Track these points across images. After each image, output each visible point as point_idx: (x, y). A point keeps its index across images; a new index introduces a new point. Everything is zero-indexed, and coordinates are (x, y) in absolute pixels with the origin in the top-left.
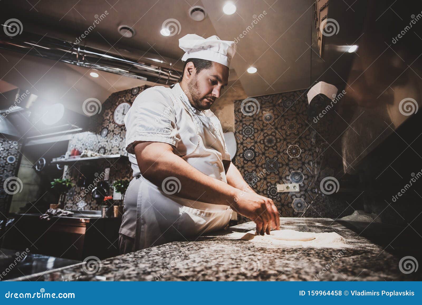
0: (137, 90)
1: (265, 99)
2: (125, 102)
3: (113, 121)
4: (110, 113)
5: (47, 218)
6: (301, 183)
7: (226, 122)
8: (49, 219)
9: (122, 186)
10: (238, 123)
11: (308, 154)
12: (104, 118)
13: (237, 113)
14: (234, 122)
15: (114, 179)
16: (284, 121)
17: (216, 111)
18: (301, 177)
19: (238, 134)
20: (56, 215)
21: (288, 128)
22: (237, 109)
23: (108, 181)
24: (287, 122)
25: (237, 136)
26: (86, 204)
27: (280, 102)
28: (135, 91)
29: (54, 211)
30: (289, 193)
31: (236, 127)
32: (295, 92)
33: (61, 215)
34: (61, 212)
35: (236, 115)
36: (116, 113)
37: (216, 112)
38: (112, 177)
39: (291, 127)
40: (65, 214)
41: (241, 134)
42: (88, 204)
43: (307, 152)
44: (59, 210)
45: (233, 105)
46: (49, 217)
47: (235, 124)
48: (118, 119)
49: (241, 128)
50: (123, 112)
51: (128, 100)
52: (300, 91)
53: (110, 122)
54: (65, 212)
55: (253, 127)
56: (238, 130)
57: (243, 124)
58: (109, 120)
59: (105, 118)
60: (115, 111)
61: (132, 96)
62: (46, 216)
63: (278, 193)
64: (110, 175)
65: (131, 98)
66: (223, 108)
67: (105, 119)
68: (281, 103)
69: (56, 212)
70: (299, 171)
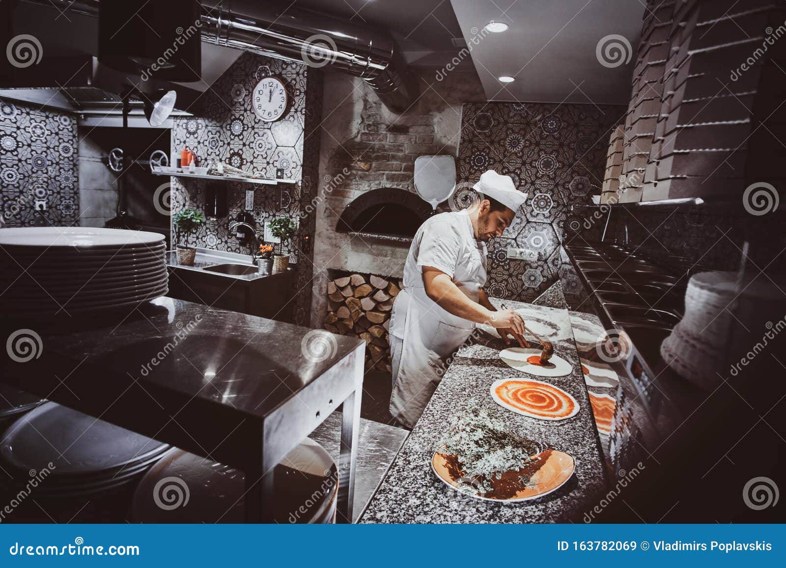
1: (515, 110)
2: (272, 77)
3: (252, 107)
4: (244, 93)
7: (445, 136)
10: (466, 144)
11: (561, 211)
12: (232, 100)
15: (263, 210)
16: (538, 153)
17: (431, 113)
19: (462, 163)
21: (542, 166)
22: (466, 118)
23: (253, 211)
24: (543, 155)
25: (461, 165)
26: (219, 241)
27: (538, 118)
30: (522, 260)
31: (462, 149)
35: (464, 128)
36: (256, 94)
37: (432, 115)
38: (258, 207)
39: (547, 165)
41: (467, 163)
42: (222, 242)
43: (560, 208)
45: (462, 108)
47: (461, 144)
48: (260, 106)
49: (469, 154)
50: (269, 95)
51: (277, 72)
52: (573, 105)
53: (245, 110)
55: (488, 154)
56: (463, 156)
57: (473, 147)
58: (243, 105)
59: (236, 100)
60: (255, 90)
63: (507, 259)
64: (256, 203)
65: (282, 67)
66: (443, 110)
67: (236, 102)
68: (540, 120)
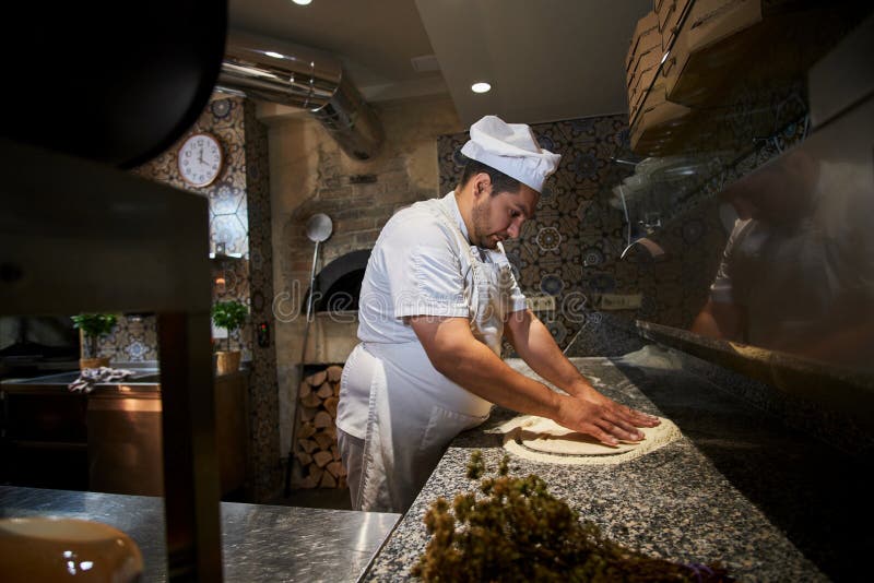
0: (225, 106)
2: (201, 134)
3: (180, 174)
4: (169, 158)
5: (84, 389)
6: (559, 295)
8: (89, 389)
9: (229, 315)
10: (446, 184)
11: (572, 245)
13: (443, 161)
14: (438, 180)
18: (560, 285)
20: (100, 381)
22: (443, 155)
26: (147, 349)
28: (221, 107)
29: (94, 373)
31: (443, 190)
32: (555, 123)
33: (110, 378)
34: (108, 374)
35: (441, 166)
36: (183, 158)
40: (117, 377)
42: (151, 349)
43: (571, 242)
44: (104, 370)
45: (436, 144)
46: (89, 385)
47: (441, 184)
48: (189, 171)
50: (199, 156)
51: (208, 128)
52: (563, 122)
54: (116, 371)
58: (168, 173)
59: (158, 168)
60: (181, 152)
61: (216, 120)
62: (81, 384)
65: (214, 123)
69: (99, 374)
70: (556, 275)
